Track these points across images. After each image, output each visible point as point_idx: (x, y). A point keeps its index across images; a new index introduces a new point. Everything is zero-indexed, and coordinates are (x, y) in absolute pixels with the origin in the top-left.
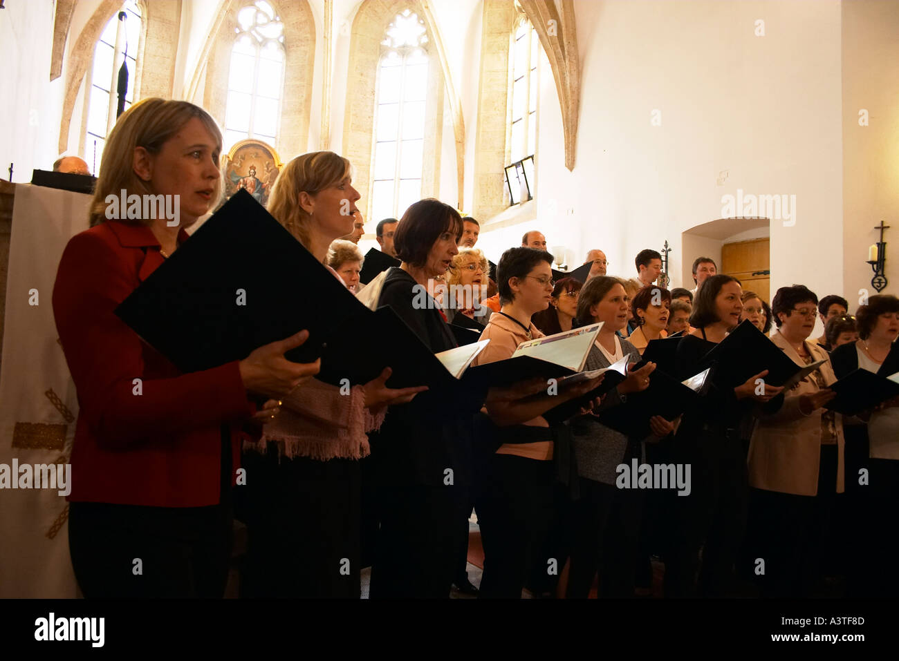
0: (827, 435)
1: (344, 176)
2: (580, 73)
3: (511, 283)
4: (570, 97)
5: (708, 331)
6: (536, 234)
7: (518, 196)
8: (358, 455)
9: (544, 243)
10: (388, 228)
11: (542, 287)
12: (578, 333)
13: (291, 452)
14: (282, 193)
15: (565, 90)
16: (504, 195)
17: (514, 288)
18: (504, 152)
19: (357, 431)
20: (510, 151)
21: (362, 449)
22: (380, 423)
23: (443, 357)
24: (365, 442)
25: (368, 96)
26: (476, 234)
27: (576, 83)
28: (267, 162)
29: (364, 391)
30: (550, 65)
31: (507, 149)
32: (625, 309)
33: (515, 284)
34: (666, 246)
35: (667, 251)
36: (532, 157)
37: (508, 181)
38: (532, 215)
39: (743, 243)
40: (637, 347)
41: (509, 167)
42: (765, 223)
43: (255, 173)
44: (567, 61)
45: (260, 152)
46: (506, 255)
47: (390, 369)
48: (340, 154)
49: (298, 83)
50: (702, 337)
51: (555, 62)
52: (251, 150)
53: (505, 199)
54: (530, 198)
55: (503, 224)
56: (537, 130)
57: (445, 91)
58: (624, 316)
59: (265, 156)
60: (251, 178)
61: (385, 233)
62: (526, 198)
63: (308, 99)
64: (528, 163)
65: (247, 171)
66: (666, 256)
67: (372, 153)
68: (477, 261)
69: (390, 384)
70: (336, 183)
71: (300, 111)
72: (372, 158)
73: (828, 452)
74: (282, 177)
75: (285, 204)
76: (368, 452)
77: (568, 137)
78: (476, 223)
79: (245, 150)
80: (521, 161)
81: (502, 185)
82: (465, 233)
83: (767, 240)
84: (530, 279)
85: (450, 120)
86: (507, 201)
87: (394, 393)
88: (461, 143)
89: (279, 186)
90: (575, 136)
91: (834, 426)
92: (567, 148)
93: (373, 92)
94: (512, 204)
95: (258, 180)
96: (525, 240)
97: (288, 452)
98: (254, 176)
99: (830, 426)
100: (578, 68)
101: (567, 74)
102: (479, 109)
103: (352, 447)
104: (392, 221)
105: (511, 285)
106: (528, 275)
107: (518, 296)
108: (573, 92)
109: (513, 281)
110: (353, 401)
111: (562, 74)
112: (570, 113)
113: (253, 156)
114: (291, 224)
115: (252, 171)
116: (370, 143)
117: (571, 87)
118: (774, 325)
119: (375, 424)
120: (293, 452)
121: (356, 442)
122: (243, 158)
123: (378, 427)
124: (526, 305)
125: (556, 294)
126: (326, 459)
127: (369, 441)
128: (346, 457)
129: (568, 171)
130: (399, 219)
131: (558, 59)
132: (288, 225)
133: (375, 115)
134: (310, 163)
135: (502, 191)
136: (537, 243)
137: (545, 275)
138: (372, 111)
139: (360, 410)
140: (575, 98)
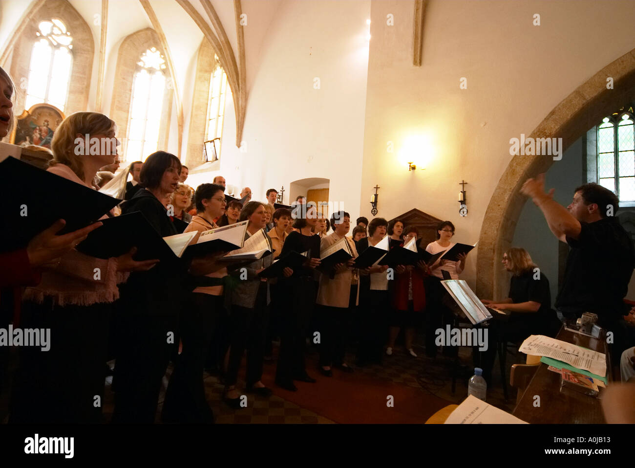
0: (354, 280)
1: (110, 129)
2: (246, 100)
3: (203, 202)
4: (240, 111)
5: (302, 230)
6: (221, 178)
7: (210, 158)
8: (111, 300)
9: (224, 182)
10: (136, 166)
11: (220, 203)
12: (235, 226)
13: (63, 302)
14: (64, 131)
15: (238, 107)
16: (203, 156)
17: (205, 205)
18: (204, 134)
19: (111, 286)
20: (208, 134)
21: (114, 296)
22: (127, 278)
23: (168, 240)
24: (116, 291)
25: (127, 91)
26: (187, 174)
27: (244, 104)
28: (57, 120)
29: (117, 260)
30: (232, 93)
31: (206, 133)
32: (265, 217)
33: (205, 202)
34: (283, 189)
35: (283, 191)
36: (219, 139)
37: (206, 149)
38: (217, 168)
39: (317, 190)
40: (271, 237)
41: (206, 142)
42: (327, 181)
43: (48, 125)
44: (240, 92)
45: (53, 113)
46: (199, 188)
47: (135, 248)
48: (108, 116)
49: (81, 76)
50: (300, 232)
51: (234, 91)
52: (45, 110)
53: (203, 158)
54: (217, 159)
55: (202, 171)
56: (223, 125)
57: (174, 98)
58: (265, 221)
59: (56, 116)
60: (45, 128)
61: (135, 169)
62: (215, 159)
63: (88, 86)
64: (217, 142)
65: (42, 122)
66: (282, 194)
67: (128, 124)
68: (186, 191)
69: (136, 258)
70: (104, 132)
71: (82, 93)
72: (128, 126)
73: (354, 288)
74: (64, 123)
75: (65, 139)
76: (118, 297)
77: (238, 131)
78: (187, 169)
79: (41, 110)
80: (213, 140)
81: (202, 151)
82: (181, 173)
83: (328, 189)
84: (214, 200)
85: (176, 113)
86: (204, 160)
87: (137, 264)
88: (181, 126)
89: (62, 128)
90: (242, 131)
91: (357, 276)
92: (237, 136)
93: (131, 90)
94: (207, 161)
95: (50, 129)
96: (215, 180)
97: (61, 303)
98: (47, 127)
99: (355, 276)
100: (246, 96)
101: (240, 99)
102: (192, 110)
103: (107, 296)
104: (140, 163)
105: (203, 203)
106: (213, 197)
107: (207, 209)
108: (242, 108)
109: (204, 201)
110: (108, 267)
111: (238, 99)
112: (240, 119)
113: (47, 114)
114: (69, 151)
115: (46, 123)
116: (127, 118)
117: (241, 106)
118: (331, 229)
119: (123, 279)
120: (64, 302)
121: (110, 293)
122: (40, 114)
123: (125, 280)
124: (212, 213)
125: (227, 208)
126: (89, 304)
127: (119, 290)
128: (103, 302)
129: (237, 147)
130: (144, 161)
131: (236, 91)
132: (67, 153)
133: (131, 103)
134: (86, 117)
135: (202, 154)
136: (220, 182)
137: (222, 197)
138: (129, 101)
139: (113, 273)
140: (243, 111)
